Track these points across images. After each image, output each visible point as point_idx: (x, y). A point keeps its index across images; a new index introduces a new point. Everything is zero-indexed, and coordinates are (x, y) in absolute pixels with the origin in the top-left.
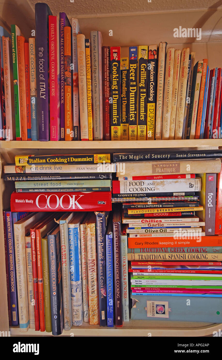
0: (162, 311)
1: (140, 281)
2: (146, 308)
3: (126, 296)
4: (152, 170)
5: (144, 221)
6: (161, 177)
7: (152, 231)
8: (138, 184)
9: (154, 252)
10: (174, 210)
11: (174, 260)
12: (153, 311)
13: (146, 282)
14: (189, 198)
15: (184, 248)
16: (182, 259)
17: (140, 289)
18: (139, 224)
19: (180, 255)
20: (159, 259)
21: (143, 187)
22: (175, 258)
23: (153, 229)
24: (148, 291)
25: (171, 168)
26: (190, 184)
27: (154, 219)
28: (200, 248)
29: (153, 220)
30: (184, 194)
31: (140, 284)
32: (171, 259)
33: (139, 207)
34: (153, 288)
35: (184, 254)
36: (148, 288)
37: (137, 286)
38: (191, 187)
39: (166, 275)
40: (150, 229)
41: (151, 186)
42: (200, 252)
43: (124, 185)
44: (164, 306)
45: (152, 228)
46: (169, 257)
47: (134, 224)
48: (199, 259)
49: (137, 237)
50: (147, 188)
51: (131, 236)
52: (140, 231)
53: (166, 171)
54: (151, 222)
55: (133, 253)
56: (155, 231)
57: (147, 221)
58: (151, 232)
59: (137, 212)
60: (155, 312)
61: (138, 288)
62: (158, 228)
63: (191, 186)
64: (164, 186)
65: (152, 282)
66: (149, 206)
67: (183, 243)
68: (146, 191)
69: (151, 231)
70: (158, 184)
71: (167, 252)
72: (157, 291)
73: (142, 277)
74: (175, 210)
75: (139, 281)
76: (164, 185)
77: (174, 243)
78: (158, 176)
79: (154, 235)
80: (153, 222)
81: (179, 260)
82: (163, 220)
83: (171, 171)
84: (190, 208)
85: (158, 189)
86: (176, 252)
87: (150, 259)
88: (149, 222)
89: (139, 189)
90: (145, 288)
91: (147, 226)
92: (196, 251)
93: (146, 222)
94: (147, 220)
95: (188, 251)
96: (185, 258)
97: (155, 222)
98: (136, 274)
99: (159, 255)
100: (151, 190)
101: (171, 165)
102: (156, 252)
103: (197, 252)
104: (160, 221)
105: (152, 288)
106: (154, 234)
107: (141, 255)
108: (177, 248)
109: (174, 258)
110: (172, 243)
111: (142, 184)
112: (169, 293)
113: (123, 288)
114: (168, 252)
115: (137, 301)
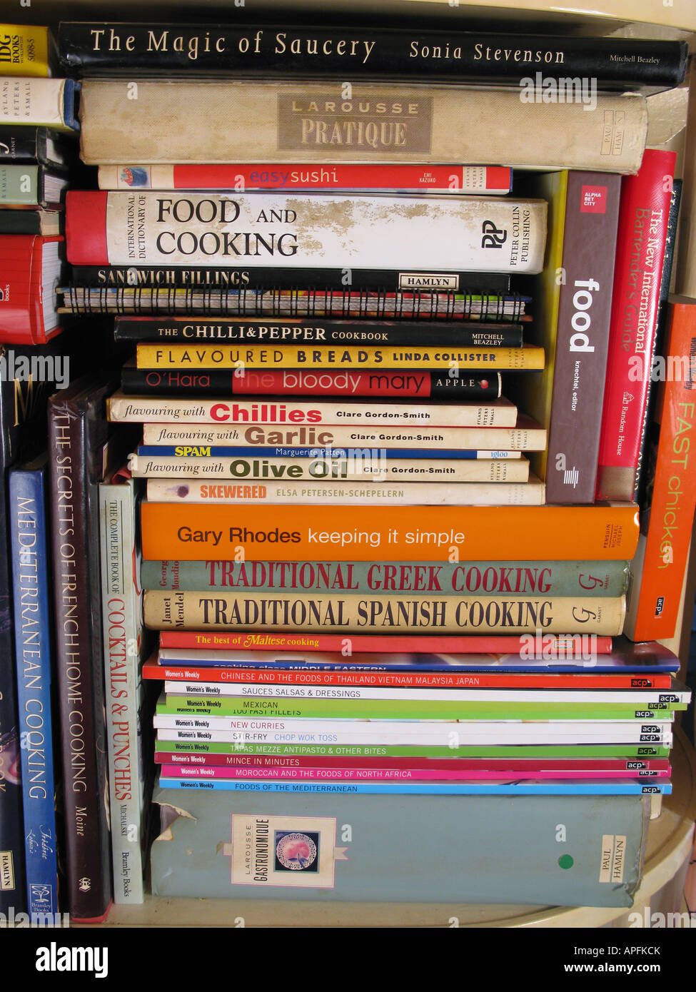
0: (302, 861)
1: (203, 724)
2: (226, 846)
3: (125, 791)
4: (280, 129)
5: (226, 413)
6: (331, 176)
7: (270, 471)
8: (206, 211)
9: (283, 585)
10: (391, 359)
11: (388, 628)
12: (261, 860)
13: (228, 726)
14: (477, 306)
15: (435, 570)
16: (425, 624)
17: (199, 760)
18: (196, 429)
19: (415, 604)
20: (311, 622)
21: (231, 229)
22: (391, 618)
23: (272, 462)
24: (239, 772)
25: (383, 125)
26: (489, 227)
27: (278, 405)
28: (519, 571)
29: (273, 408)
30: (453, 282)
31: (200, 735)
32: (372, 623)
33: (201, 334)
34: (268, 757)
35: (439, 599)
36: (240, 757)
37: (183, 747)
38: (494, 246)
39: (331, 695)
40: (261, 460)
41: (279, 228)
42: (517, 590)
43: (132, 217)
44: (315, 837)
45: (270, 452)
46: (363, 613)
47: (171, 429)
48: (511, 624)
49: (189, 498)
50: (253, 238)
51: (155, 493)
52: (205, 469)
53: (355, 138)
54: (264, 418)
55: (175, 587)
56: (283, 468)
57: (241, 415)
58: (265, 473)
59: (186, 357)
60: (271, 864)
61: (189, 755)
62: (299, 456)
63: (493, 237)
64: (349, 229)
65: (262, 731)
66: (257, 333)
67: (432, 537)
68: (247, 253)
69: (265, 469)
70: (314, 219)
71: (349, 587)
72: (283, 773)
73: (209, 704)
74: (398, 356)
75: (197, 723)
76: (347, 224)
77: (384, 538)
78: (316, 167)
79: (276, 494)
80: (273, 418)
81: (410, 628)
82: (328, 411)
83: (383, 141)
84: (475, 351)
85: (317, 245)
86: (398, 585)
87: (264, 622)
88: (255, 418)
89: (210, 244)
90: (225, 756)
91: (241, 442)
92: (498, 585)
93: (236, 418)
94: (243, 405)
95: (458, 586)
96: (439, 618)
97: (283, 418)
98: (181, 687)
99: (312, 603)
100: (276, 251)
101: (381, 108)
102: (294, 585)
103: (501, 590)
104: (310, 413)
105: (263, 757)
106: (280, 486)
107: (218, 601)
108: (403, 568)
109: (388, 622)
110: (375, 538)
111: (230, 214)
112: (343, 779)
113: (112, 752)
114: (353, 585)
115: (184, 813)
